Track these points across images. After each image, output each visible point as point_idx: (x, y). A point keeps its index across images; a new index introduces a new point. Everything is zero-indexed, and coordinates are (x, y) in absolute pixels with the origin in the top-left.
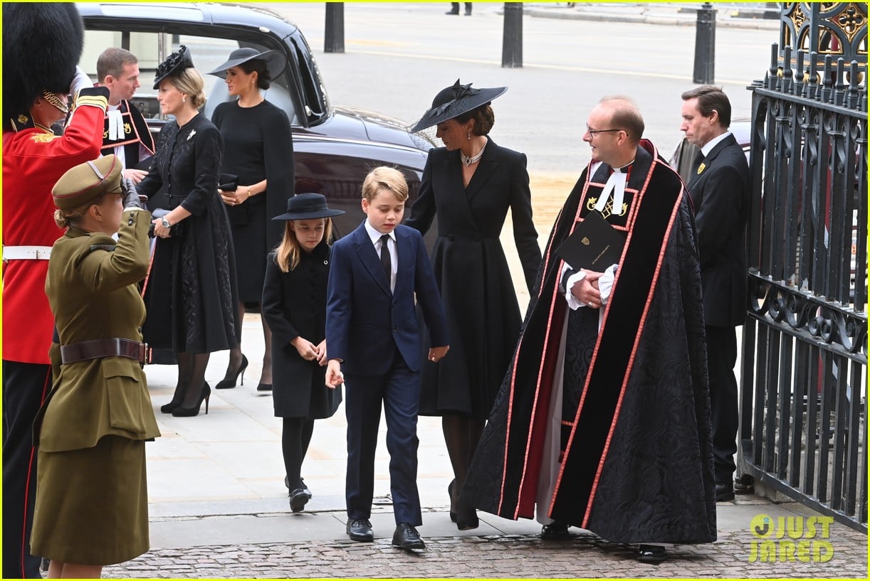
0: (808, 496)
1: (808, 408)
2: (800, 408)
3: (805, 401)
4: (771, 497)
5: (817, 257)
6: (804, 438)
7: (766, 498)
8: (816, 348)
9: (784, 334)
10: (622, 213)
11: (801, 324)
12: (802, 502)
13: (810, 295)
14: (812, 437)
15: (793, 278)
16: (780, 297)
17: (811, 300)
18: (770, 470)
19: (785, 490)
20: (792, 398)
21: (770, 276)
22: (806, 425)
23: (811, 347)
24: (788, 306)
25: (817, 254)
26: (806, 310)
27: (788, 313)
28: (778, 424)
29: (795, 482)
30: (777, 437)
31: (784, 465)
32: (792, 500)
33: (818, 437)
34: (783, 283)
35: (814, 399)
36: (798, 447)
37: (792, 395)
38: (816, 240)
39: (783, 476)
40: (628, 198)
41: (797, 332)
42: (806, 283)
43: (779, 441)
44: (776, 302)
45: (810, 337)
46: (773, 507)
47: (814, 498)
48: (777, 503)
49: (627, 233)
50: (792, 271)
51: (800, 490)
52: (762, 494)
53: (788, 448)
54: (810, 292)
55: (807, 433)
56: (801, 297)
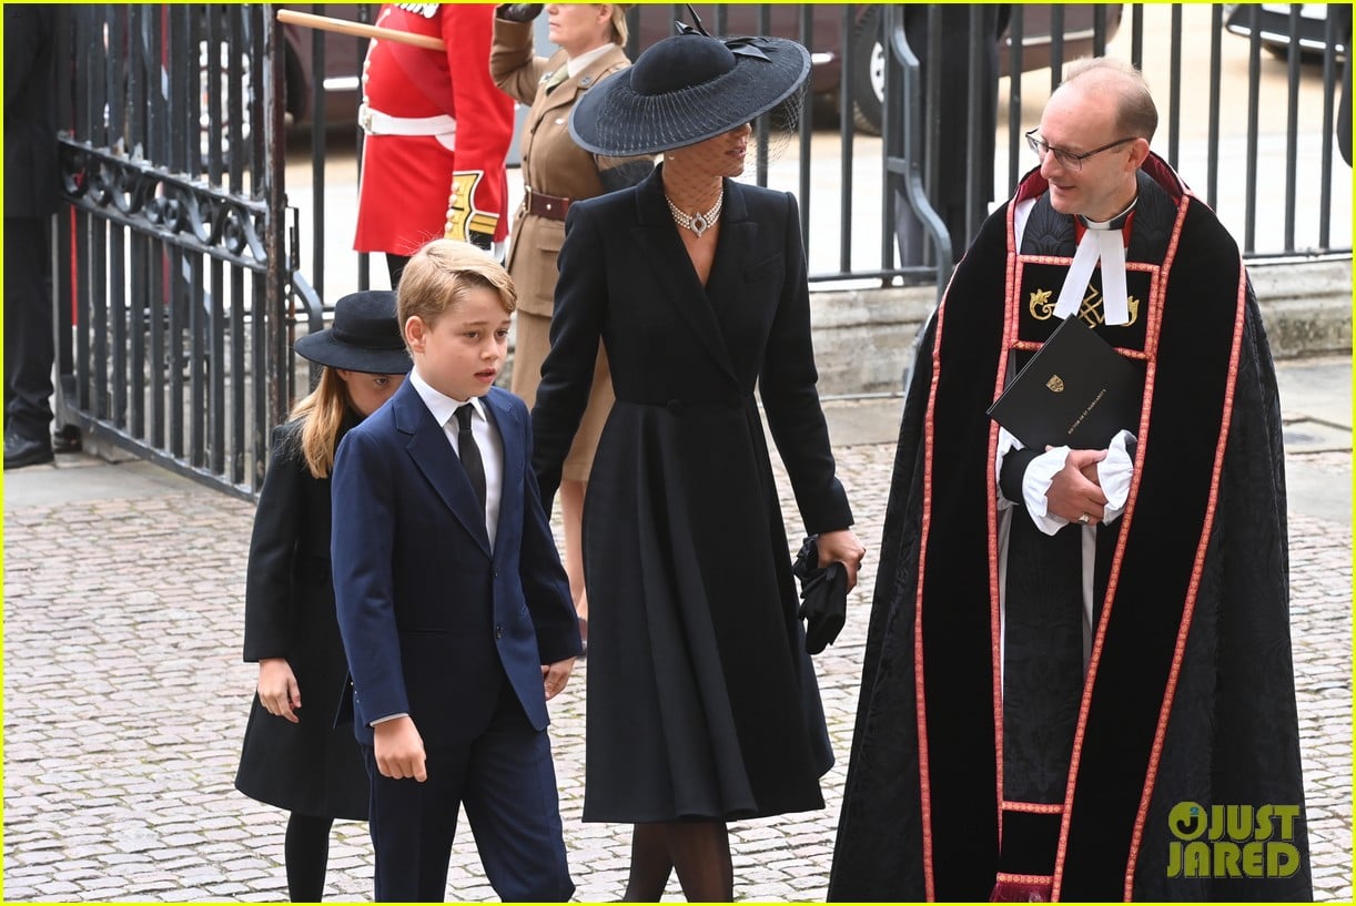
0: (157, 451)
1: (152, 326)
2: (140, 327)
3: (147, 317)
4: (107, 455)
5: (153, 112)
6: (147, 370)
7: (99, 457)
8: (158, 241)
9: (113, 224)
10: (1130, 319)
11: (136, 208)
12: (150, 459)
13: (146, 166)
14: (159, 368)
15: (121, 144)
16: (103, 172)
17: (148, 175)
18: (102, 417)
19: (125, 444)
20: (128, 313)
21: (89, 143)
22: (149, 353)
23: (150, 240)
24: (116, 183)
25: (153, 108)
26: (142, 188)
27: (117, 193)
28: (111, 350)
29: (139, 433)
30: (110, 370)
31: (122, 408)
32: (137, 457)
33: (167, 367)
34: (106, 152)
35: (158, 314)
36: (139, 382)
37: (128, 309)
38: (150, 89)
39: (121, 423)
40: (1138, 286)
41: (129, 220)
42: (139, 150)
43: (113, 377)
44: (99, 178)
45: (150, 227)
46: (109, 468)
47: (166, 453)
48: (116, 463)
49: (1144, 362)
50: (119, 134)
51: (146, 442)
52: (94, 451)
53: (126, 384)
54: (146, 162)
55: (152, 360)
56: (132, 170)
